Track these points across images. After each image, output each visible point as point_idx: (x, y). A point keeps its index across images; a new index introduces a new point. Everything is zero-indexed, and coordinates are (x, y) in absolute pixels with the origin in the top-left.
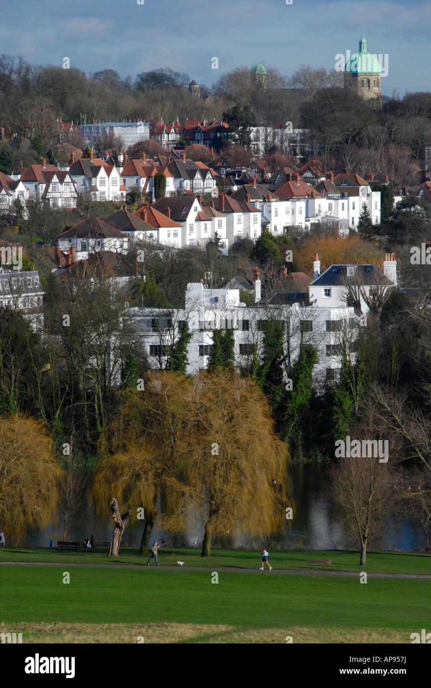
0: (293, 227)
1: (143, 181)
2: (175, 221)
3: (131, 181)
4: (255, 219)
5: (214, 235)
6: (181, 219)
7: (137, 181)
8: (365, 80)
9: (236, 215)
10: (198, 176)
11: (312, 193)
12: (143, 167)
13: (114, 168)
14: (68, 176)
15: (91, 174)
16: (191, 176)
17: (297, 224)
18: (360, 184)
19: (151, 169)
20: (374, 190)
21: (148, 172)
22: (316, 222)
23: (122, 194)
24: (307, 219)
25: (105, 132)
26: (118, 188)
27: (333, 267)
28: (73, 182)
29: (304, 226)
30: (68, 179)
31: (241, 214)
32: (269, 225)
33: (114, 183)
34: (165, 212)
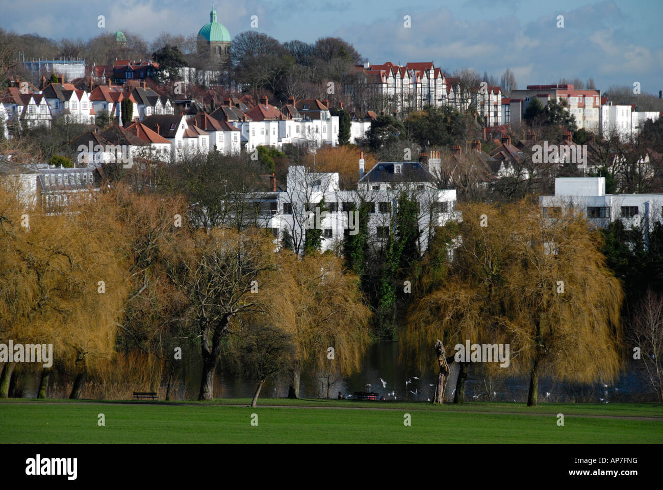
0: (268, 146)
1: (111, 106)
2: (165, 137)
3: (100, 106)
4: (236, 138)
5: (213, 148)
6: (169, 135)
7: (105, 106)
8: (217, 47)
9: (218, 133)
10: (159, 103)
11: (281, 116)
12: (109, 93)
13: (85, 92)
14: (43, 99)
15: (63, 98)
16: (153, 103)
17: (271, 144)
18: (321, 108)
19: (118, 94)
20: (332, 114)
21: (115, 97)
22: (287, 142)
23: (91, 118)
24: (280, 140)
25: (45, 69)
26: (89, 112)
27: (379, 166)
28: (48, 105)
29: (276, 145)
30: (43, 101)
31: (222, 132)
32: (247, 144)
33: (85, 106)
34: (155, 129)
